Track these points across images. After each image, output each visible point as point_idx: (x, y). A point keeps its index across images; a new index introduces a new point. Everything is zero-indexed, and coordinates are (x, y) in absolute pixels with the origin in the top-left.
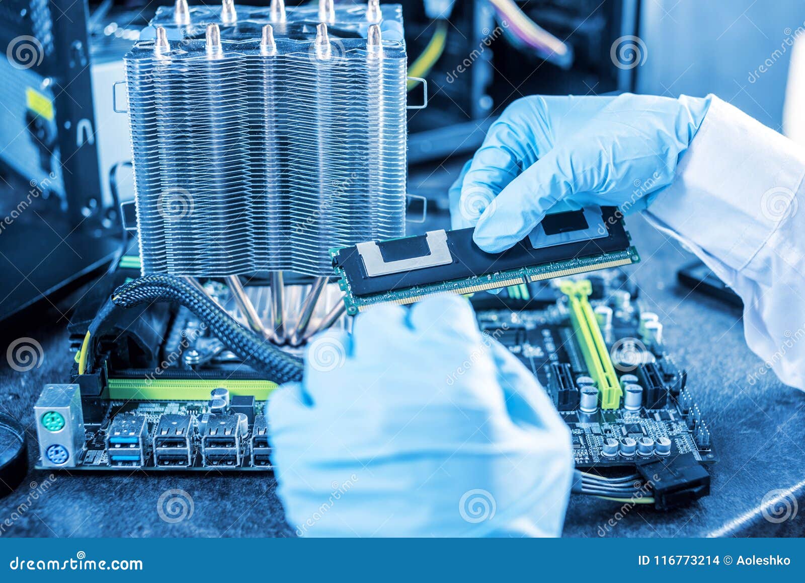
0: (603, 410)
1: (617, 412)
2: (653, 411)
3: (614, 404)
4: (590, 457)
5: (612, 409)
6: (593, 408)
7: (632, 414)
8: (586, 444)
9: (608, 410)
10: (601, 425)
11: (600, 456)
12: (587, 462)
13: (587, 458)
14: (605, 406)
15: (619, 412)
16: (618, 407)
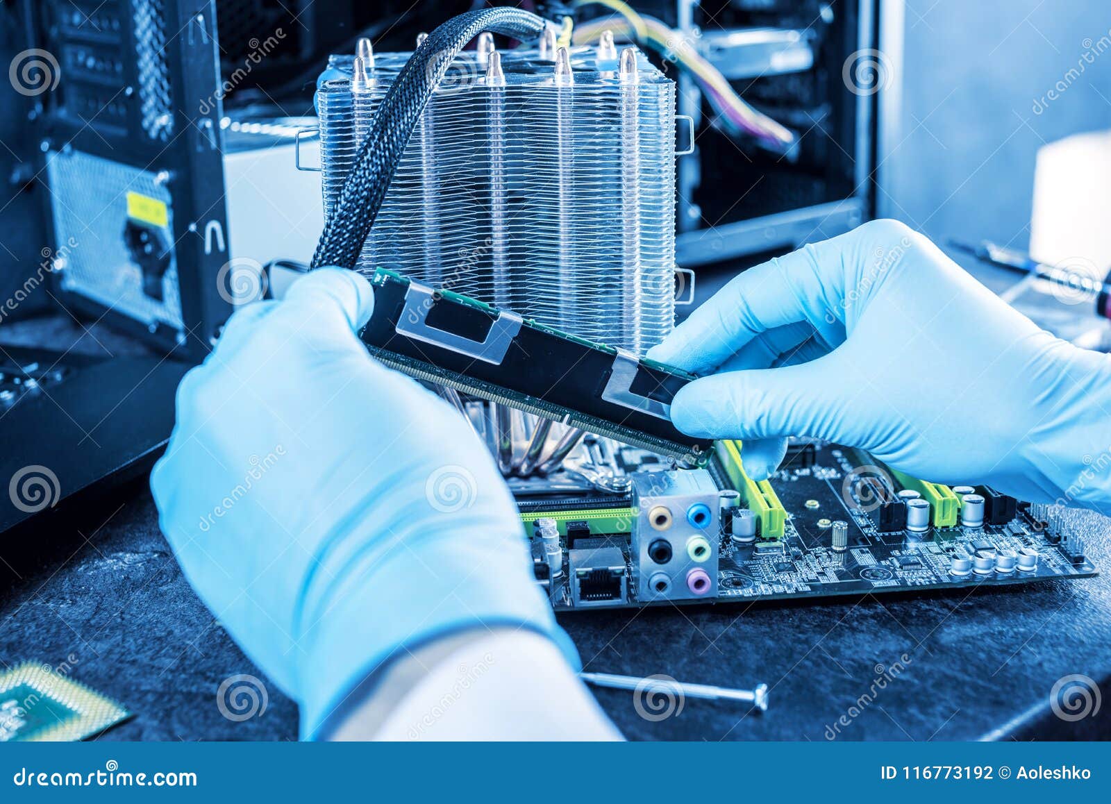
0: (936, 528)
1: (954, 530)
2: (1000, 526)
3: (951, 521)
4: (937, 577)
5: (948, 527)
6: (924, 526)
7: (974, 531)
8: (928, 565)
9: (943, 527)
10: (939, 544)
11: (949, 576)
12: (934, 582)
13: (933, 578)
14: (938, 523)
15: (957, 530)
16: (955, 524)
